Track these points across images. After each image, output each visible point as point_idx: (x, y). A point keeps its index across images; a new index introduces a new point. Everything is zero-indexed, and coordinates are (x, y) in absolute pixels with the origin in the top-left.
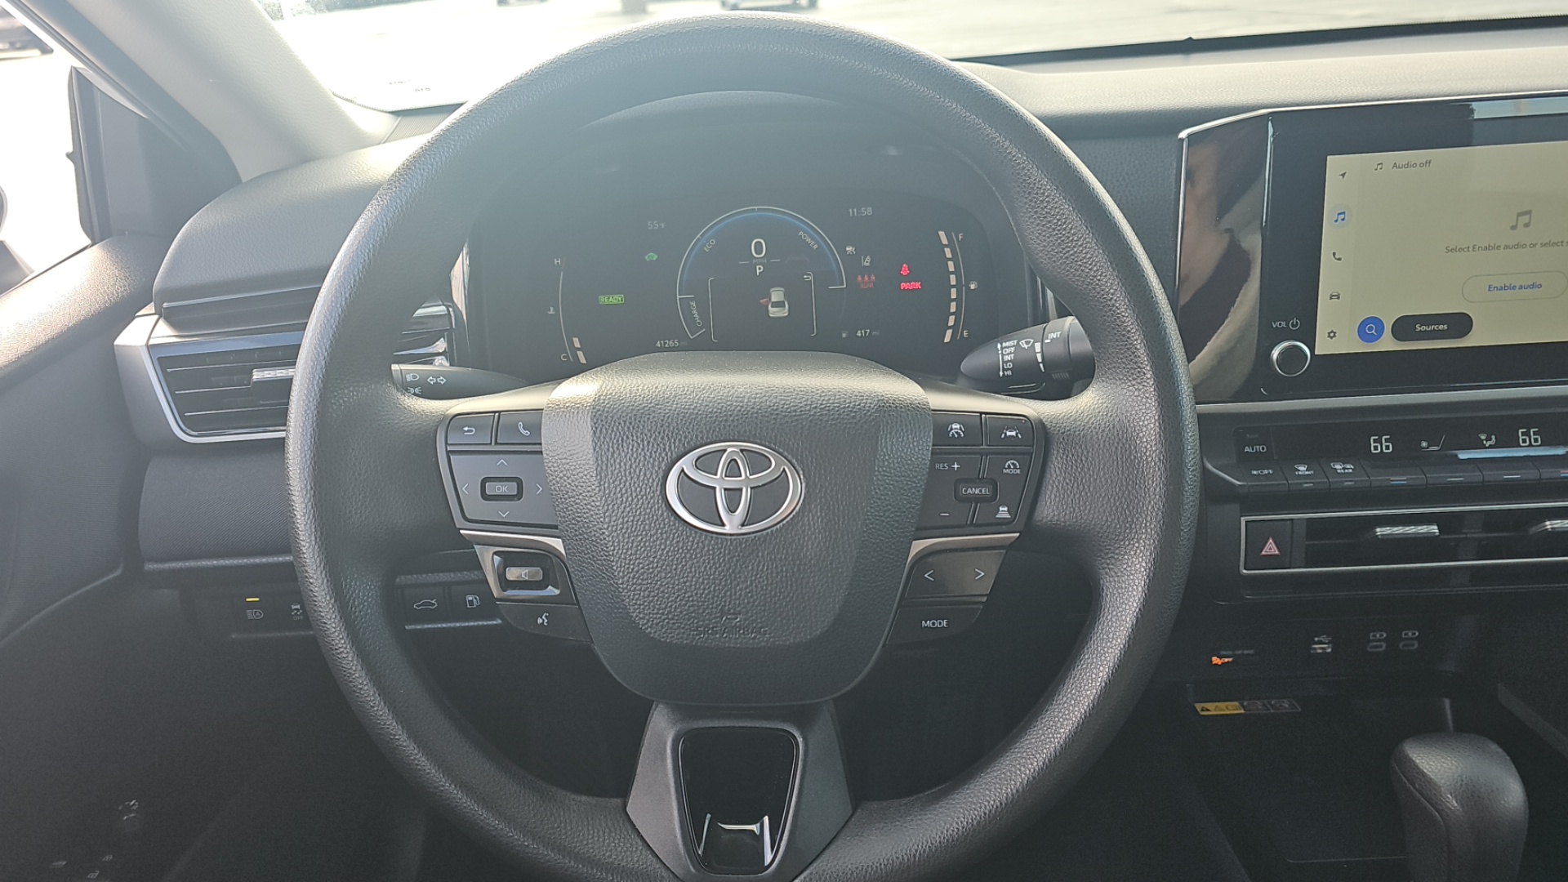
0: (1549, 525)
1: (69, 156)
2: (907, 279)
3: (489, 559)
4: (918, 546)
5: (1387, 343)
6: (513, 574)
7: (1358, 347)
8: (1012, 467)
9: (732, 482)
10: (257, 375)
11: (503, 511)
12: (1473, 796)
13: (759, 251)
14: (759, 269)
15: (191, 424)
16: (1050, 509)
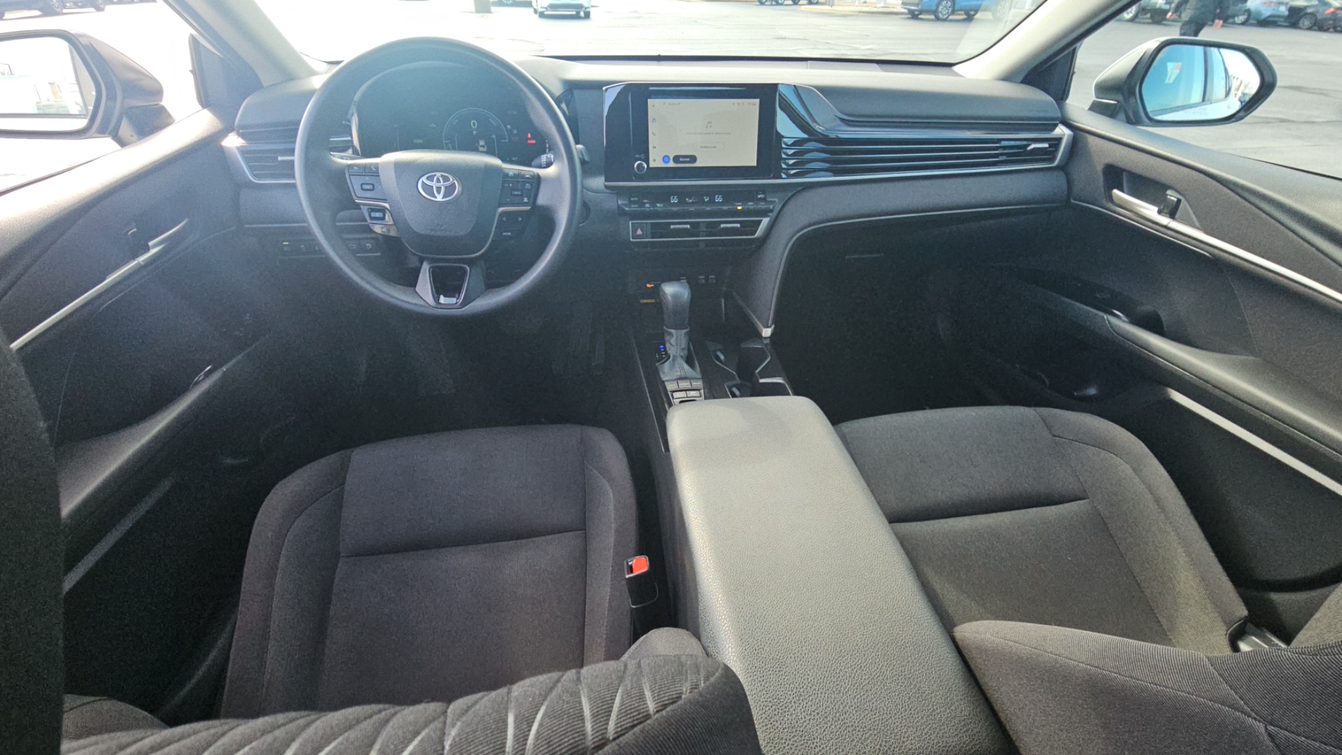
0: (722, 226)
1: (191, 71)
2: (530, 139)
3: (365, 210)
4: (501, 209)
5: (672, 164)
6: (373, 215)
7: (662, 165)
8: (528, 186)
9: (439, 185)
10: (280, 158)
11: (369, 194)
12: (675, 296)
13: (474, 125)
14: (475, 132)
15: (256, 176)
16: (542, 200)
